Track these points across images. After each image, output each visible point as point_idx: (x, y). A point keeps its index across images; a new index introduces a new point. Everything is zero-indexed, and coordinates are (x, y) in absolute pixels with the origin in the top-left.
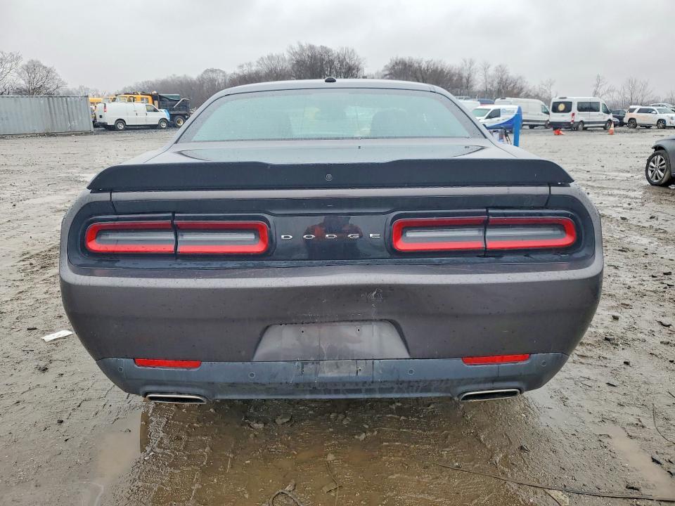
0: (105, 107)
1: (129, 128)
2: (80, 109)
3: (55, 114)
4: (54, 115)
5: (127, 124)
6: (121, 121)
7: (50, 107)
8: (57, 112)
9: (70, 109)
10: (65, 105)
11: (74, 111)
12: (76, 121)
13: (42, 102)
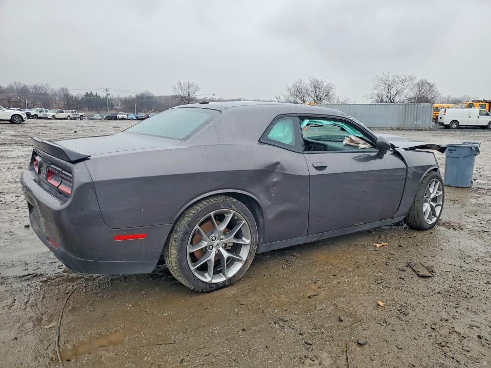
0: (445, 111)
1: (460, 127)
2: (426, 112)
3: (408, 115)
4: (406, 116)
5: (460, 124)
6: (456, 122)
7: (405, 111)
8: (409, 114)
9: (418, 112)
10: (416, 110)
11: (421, 114)
12: (421, 121)
13: (401, 108)
